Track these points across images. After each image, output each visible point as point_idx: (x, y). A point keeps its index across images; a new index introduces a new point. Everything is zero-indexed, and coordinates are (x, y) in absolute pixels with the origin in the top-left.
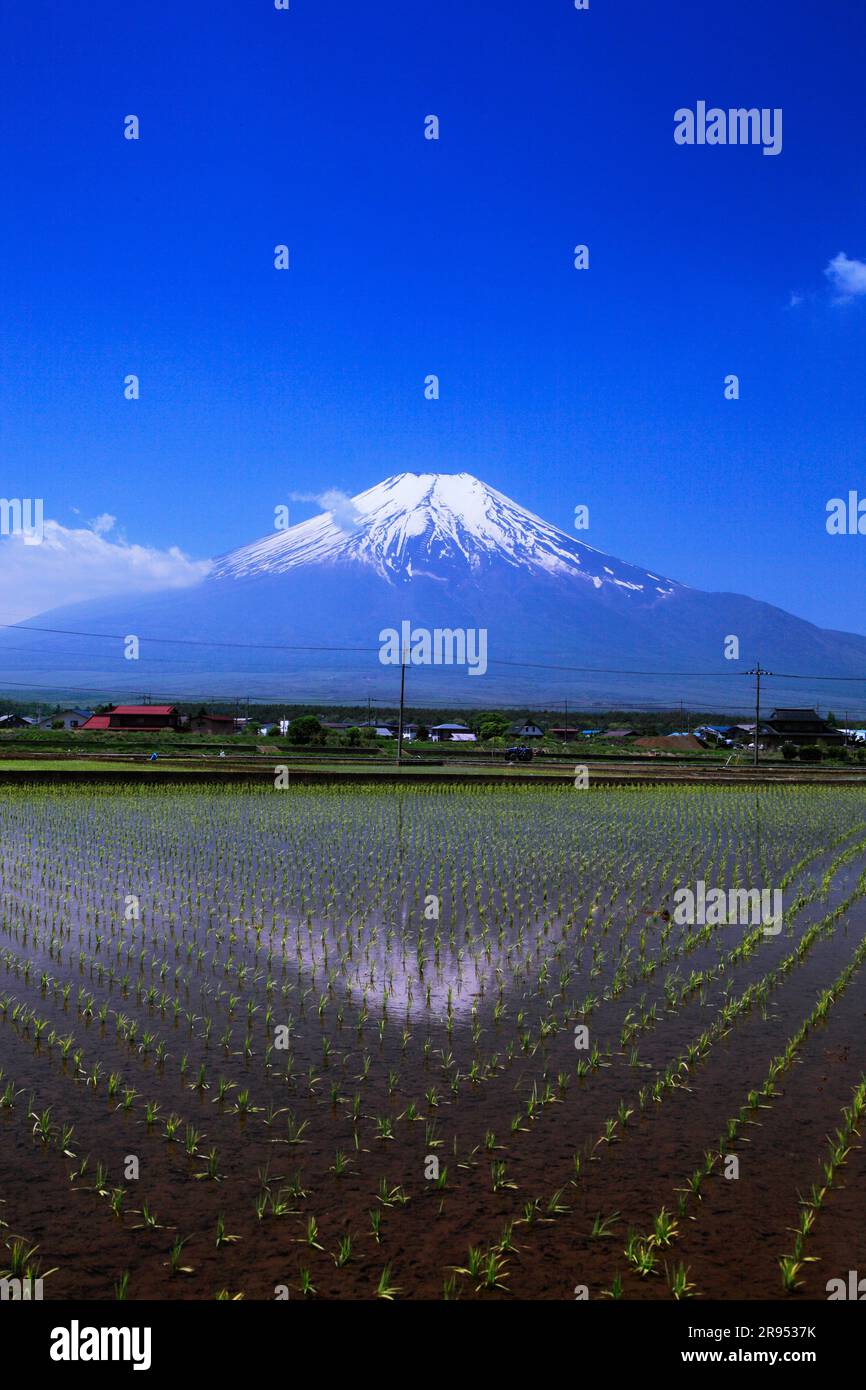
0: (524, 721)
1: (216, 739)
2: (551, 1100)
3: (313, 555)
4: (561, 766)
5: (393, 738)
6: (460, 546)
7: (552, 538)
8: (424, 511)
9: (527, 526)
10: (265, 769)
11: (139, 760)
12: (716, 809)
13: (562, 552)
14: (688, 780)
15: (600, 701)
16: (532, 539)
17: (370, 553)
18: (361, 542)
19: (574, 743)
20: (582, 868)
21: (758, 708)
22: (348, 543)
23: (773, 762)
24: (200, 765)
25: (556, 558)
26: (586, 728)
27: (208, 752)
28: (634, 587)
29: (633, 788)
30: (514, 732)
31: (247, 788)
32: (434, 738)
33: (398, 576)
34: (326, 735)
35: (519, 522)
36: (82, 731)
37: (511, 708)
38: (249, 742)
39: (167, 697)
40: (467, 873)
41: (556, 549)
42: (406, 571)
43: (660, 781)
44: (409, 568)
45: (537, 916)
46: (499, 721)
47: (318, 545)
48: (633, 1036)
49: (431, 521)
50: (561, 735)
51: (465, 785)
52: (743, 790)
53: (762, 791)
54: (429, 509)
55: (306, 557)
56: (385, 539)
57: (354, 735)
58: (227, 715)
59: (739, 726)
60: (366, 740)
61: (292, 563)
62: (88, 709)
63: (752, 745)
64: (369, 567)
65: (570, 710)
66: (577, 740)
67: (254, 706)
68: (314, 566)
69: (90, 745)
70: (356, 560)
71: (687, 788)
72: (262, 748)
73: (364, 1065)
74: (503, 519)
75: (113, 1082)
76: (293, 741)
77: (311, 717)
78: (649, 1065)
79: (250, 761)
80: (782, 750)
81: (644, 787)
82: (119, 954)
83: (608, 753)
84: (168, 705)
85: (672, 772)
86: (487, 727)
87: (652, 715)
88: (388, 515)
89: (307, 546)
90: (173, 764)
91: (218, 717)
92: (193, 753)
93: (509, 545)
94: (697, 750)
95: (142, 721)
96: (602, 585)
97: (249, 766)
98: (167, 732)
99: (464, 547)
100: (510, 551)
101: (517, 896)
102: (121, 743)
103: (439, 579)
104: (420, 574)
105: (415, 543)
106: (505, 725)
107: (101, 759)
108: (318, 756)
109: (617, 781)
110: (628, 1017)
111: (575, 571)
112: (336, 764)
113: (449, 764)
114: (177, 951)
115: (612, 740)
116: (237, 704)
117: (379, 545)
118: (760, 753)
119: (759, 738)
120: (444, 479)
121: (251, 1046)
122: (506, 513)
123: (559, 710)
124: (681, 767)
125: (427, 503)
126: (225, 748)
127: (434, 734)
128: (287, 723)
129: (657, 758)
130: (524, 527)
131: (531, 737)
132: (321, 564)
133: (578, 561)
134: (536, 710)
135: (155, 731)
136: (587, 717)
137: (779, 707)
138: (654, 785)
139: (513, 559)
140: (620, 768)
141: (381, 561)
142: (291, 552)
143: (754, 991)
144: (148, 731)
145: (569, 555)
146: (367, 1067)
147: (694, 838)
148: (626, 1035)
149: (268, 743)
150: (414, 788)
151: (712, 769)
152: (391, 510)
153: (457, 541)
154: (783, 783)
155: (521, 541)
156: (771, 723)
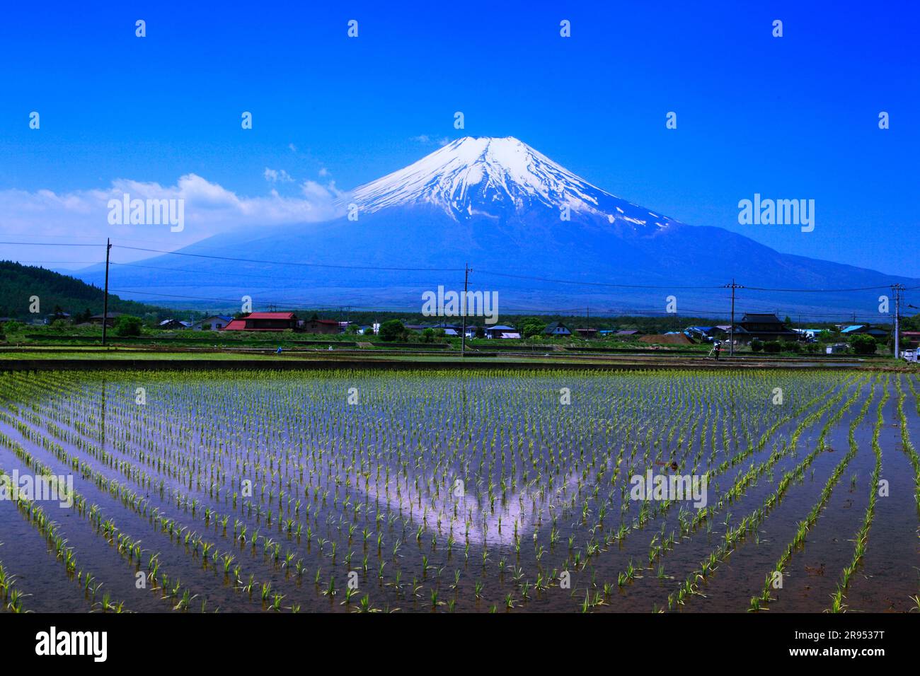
0: (557, 323)
1: (325, 337)
2: (600, 603)
3: (397, 199)
4: (585, 357)
5: (457, 336)
6: (508, 192)
7: (577, 186)
8: (481, 165)
9: (559, 177)
10: (363, 359)
11: (267, 353)
12: (705, 388)
13: (585, 196)
14: (683, 366)
15: (613, 308)
16: (562, 186)
17: (440, 198)
18: (433, 189)
19: (594, 340)
20: (608, 431)
21: (733, 313)
22: (424, 190)
23: (744, 353)
24: (314, 356)
25: (580, 200)
26: (602, 328)
27: (320, 347)
28: (639, 222)
29: (641, 372)
30: (549, 332)
31: (351, 373)
32: (488, 336)
33: (462, 215)
34: (408, 334)
35: (551, 173)
36: (225, 332)
37: (546, 313)
38: (351, 340)
39: (288, 306)
40: (521, 434)
41: (580, 194)
42: (468, 211)
43: (661, 367)
44: (469, 209)
45: (577, 466)
46: (537, 323)
47: (400, 192)
48: (658, 555)
49: (486, 173)
50: (584, 334)
51: (514, 370)
52: (724, 374)
53: (739, 375)
54: (485, 164)
55: (392, 201)
56: (451, 187)
57: (429, 334)
58: (334, 319)
59: (718, 327)
60: (438, 338)
61: (381, 205)
62: (229, 315)
63: (728, 341)
64: (439, 208)
65: (591, 315)
66: (596, 337)
67: (354, 312)
68: (398, 207)
69: (231, 342)
70: (430, 203)
71: (683, 373)
72: (360, 344)
73: (455, 577)
74: (540, 172)
75: (265, 590)
76: (382, 339)
77: (397, 320)
78: (672, 577)
79: (352, 353)
80: (751, 344)
81: (650, 372)
82: (262, 495)
83: (620, 347)
84: (291, 311)
85: (670, 361)
86: (528, 328)
87: (653, 319)
88: (453, 169)
89: (393, 192)
90: (294, 355)
91: (327, 321)
92: (308, 347)
93: (545, 191)
94: (687, 344)
95: (269, 324)
96: (615, 221)
97: (351, 357)
98: (288, 332)
99: (511, 192)
100: (546, 196)
101: (561, 452)
102: (254, 340)
103: (492, 217)
104: (478, 213)
105: (474, 190)
106: (542, 326)
107: (240, 352)
108: (402, 350)
109: (629, 368)
110: (653, 542)
111: (594, 211)
112: (417, 355)
113: (501, 355)
114: (306, 492)
115: (622, 337)
116: (341, 311)
117: (447, 191)
118: (734, 347)
119: (734, 335)
120: (496, 142)
121: (368, 563)
122: (542, 167)
123: (583, 315)
124: (675, 357)
125: (483, 160)
126: (332, 344)
127: (488, 333)
128: (378, 325)
129: (657, 351)
130: (556, 177)
131: (562, 335)
132: (403, 206)
133: (597, 203)
134: (566, 315)
135: (279, 331)
136: (604, 320)
137: (749, 312)
138: (656, 370)
139: (548, 202)
140: (628, 358)
141: (448, 204)
142: (381, 197)
143: (748, 522)
144: (275, 331)
145: (590, 198)
146: (457, 578)
147: (691, 409)
148: (653, 554)
149: (364, 341)
150: (475, 373)
151: (699, 359)
152: (455, 165)
153: (506, 188)
154: (754, 368)
155: (554, 188)
156: (743, 325)
